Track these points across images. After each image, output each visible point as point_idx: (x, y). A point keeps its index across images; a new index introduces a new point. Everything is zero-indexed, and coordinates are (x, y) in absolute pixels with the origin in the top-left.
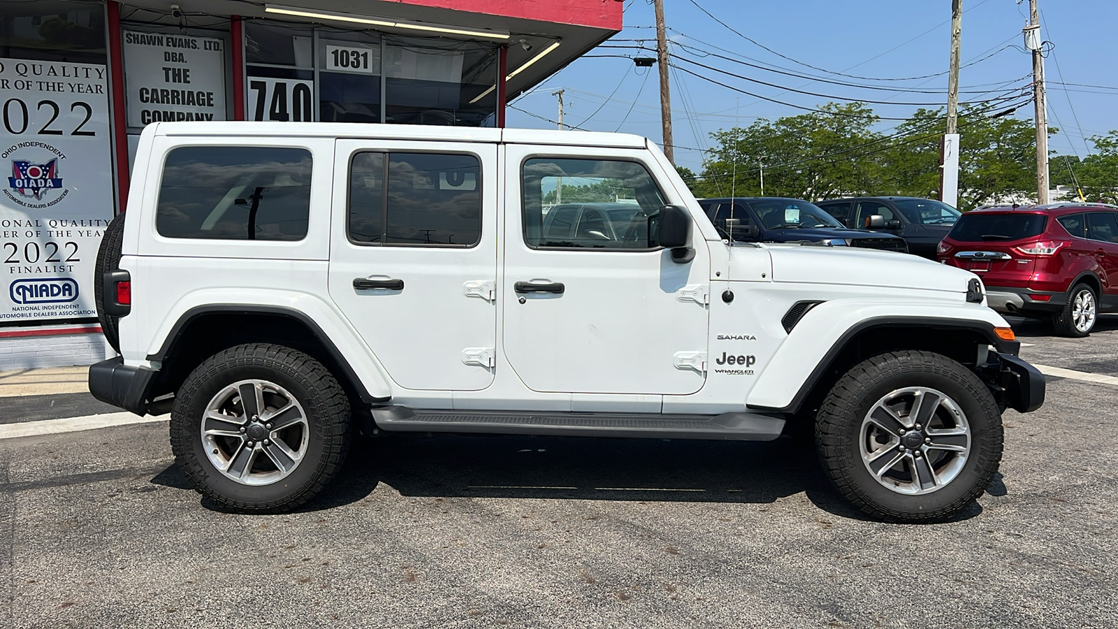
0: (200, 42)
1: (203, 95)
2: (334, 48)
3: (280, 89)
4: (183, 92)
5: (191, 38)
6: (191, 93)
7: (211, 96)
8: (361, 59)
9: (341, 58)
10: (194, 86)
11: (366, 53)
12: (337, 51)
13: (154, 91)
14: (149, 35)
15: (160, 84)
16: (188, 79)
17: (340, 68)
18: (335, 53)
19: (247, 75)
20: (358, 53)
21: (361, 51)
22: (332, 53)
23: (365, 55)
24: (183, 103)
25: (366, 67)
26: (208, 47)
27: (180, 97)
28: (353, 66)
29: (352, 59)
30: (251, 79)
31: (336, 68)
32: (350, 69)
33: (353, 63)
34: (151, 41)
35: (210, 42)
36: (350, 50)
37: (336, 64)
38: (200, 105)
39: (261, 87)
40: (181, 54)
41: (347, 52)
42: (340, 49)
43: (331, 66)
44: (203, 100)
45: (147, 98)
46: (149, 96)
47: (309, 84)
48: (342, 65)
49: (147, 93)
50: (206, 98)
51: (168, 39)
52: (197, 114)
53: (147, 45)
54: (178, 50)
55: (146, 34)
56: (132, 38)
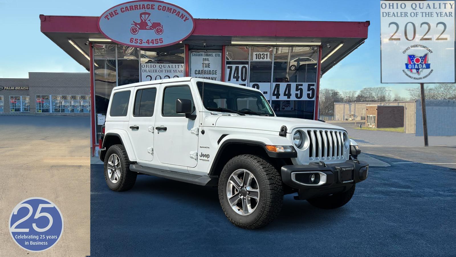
0: (214, 54)
1: (214, 71)
2: (256, 53)
3: (237, 68)
4: (208, 71)
5: (211, 53)
6: (210, 71)
7: (216, 72)
8: (265, 56)
9: (258, 56)
10: (211, 69)
11: (267, 54)
12: (257, 54)
13: (199, 71)
14: (199, 53)
15: (201, 69)
16: (210, 66)
17: (258, 60)
18: (256, 55)
19: (227, 64)
20: (264, 54)
21: (265, 53)
22: (255, 55)
23: (267, 55)
24: (208, 74)
25: (267, 59)
26: (216, 56)
27: (207, 72)
28: (262, 58)
29: (262, 56)
30: (228, 65)
31: (256, 60)
32: (261, 60)
33: (262, 57)
34: (199, 55)
35: (217, 54)
36: (261, 53)
37: (256, 59)
38: (213, 74)
39: (231, 68)
40: (208, 59)
41: (260, 54)
42: (258, 53)
43: (255, 59)
44: (214, 73)
45: (197, 73)
46: (197, 72)
47: (247, 66)
48: (259, 59)
49: (197, 71)
50: (215, 72)
51: (204, 54)
52: (212, 78)
53: (198, 56)
54: (207, 57)
55: (198, 53)
56: (194, 54)
